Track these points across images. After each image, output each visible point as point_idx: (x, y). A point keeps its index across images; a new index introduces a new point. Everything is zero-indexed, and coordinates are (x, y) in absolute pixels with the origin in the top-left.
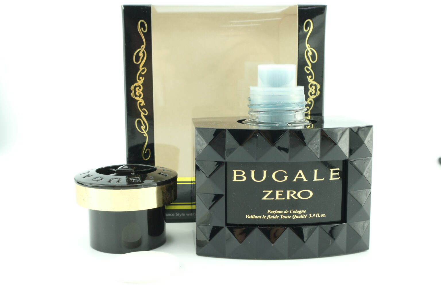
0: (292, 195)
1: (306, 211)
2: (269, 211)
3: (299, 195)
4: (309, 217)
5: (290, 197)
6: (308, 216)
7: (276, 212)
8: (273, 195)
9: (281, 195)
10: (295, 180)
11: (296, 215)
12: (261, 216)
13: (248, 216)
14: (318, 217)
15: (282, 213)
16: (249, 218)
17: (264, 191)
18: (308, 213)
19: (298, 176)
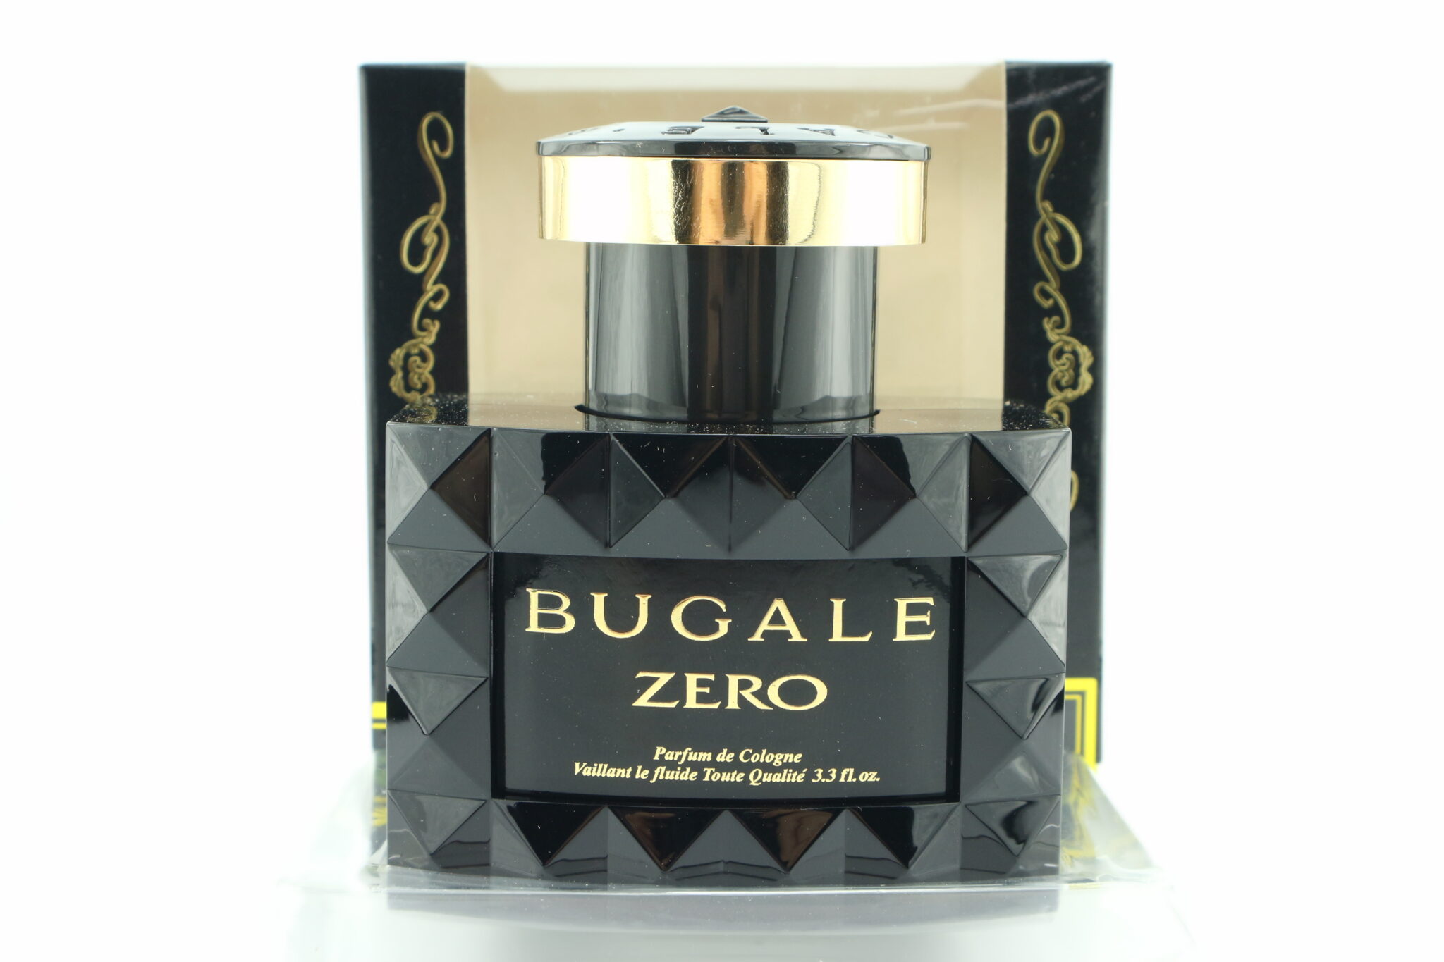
0: (747, 694)
1: (800, 756)
2: (660, 751)
3: (773, 692)
4: (814, 781)
5: (741, 699)
6: (811, 775)
7: (688, 755)
8: (675, 690)
9: (707, 690)
10: (757, 637)
11: (764, 770)
12: (630, 770)
13: (580, 766)
14: (849, 780)
15: (709, 759)
16: (584, 773)
17: (641, 675)
18: (807, 765)
19: (772, 622)
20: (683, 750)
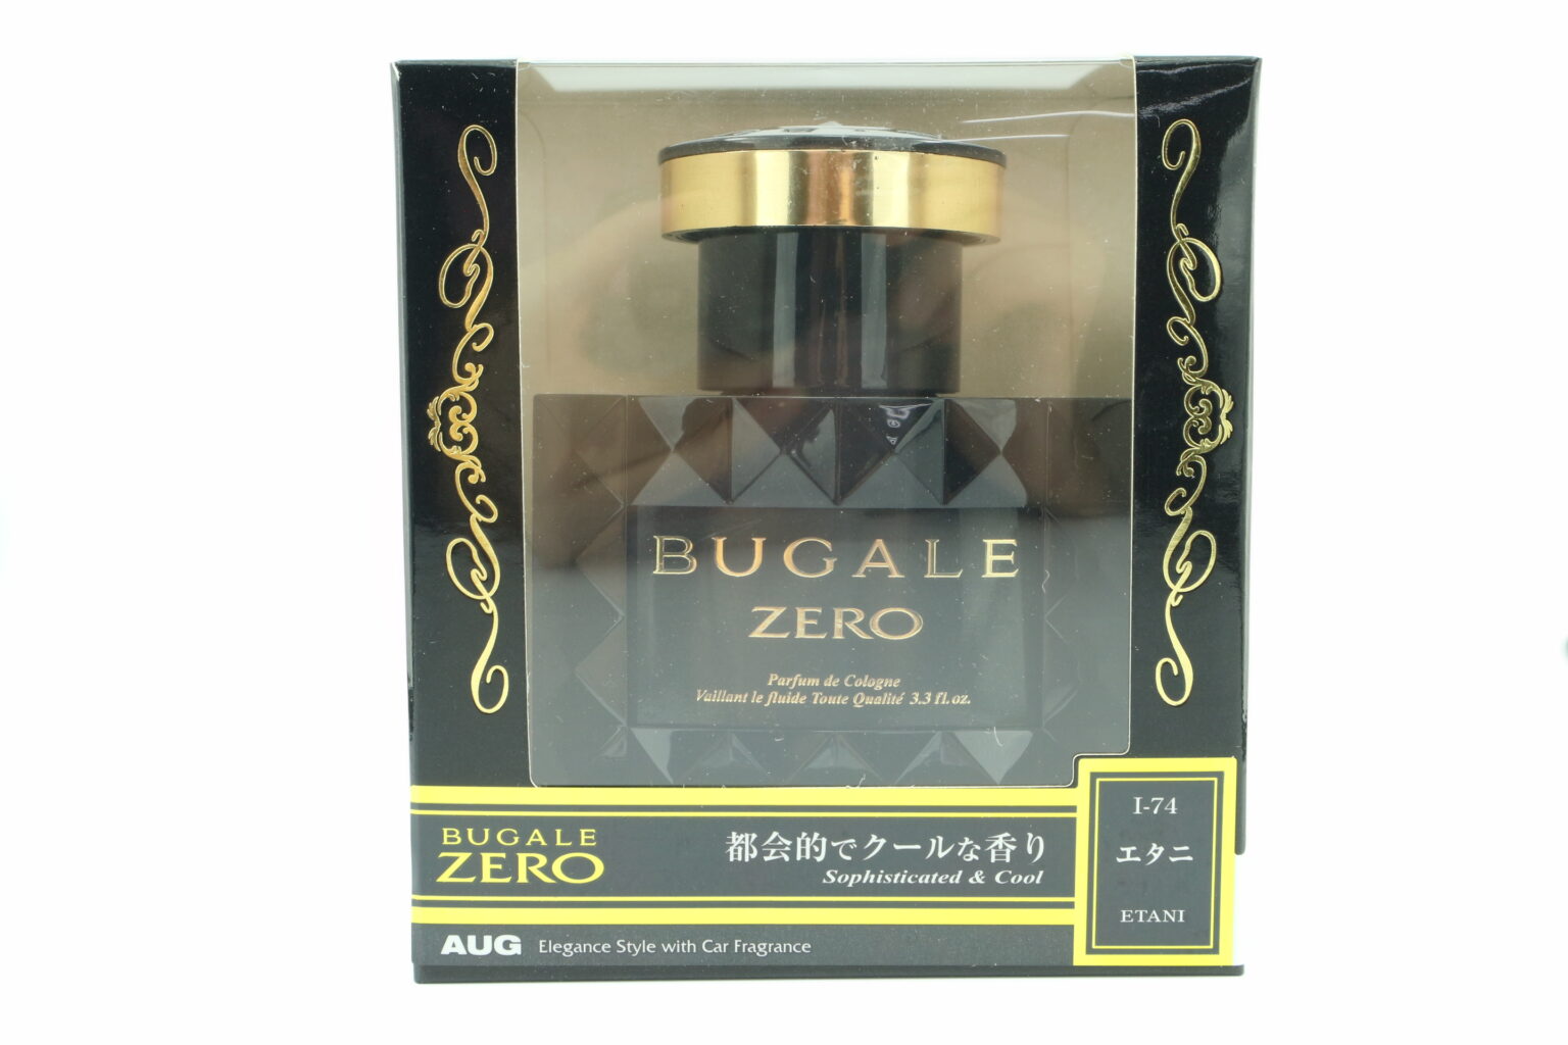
0: (851, 626)
2: (773, 677)
3: (874, 624)
4: (911, 703)
5: (846, 631)
6: (909, 698)
7: (797, 683)
8: (787, 623)
9: (815, 622)
10: (861, 574)
11: (866, 695)
12: (746, 696)
13: (702, 693)
14: (943, 703)
15: (817, 684)
16: (705, 701)
17: (755, 609)
18: (907, 688)
19: (873, 561)
20: (794, 676)
